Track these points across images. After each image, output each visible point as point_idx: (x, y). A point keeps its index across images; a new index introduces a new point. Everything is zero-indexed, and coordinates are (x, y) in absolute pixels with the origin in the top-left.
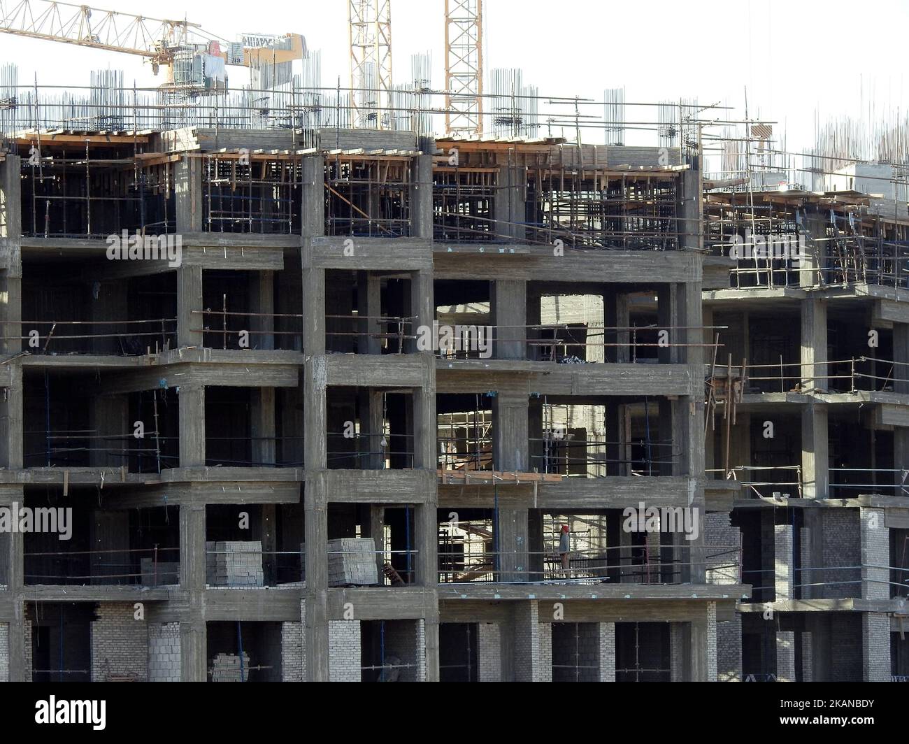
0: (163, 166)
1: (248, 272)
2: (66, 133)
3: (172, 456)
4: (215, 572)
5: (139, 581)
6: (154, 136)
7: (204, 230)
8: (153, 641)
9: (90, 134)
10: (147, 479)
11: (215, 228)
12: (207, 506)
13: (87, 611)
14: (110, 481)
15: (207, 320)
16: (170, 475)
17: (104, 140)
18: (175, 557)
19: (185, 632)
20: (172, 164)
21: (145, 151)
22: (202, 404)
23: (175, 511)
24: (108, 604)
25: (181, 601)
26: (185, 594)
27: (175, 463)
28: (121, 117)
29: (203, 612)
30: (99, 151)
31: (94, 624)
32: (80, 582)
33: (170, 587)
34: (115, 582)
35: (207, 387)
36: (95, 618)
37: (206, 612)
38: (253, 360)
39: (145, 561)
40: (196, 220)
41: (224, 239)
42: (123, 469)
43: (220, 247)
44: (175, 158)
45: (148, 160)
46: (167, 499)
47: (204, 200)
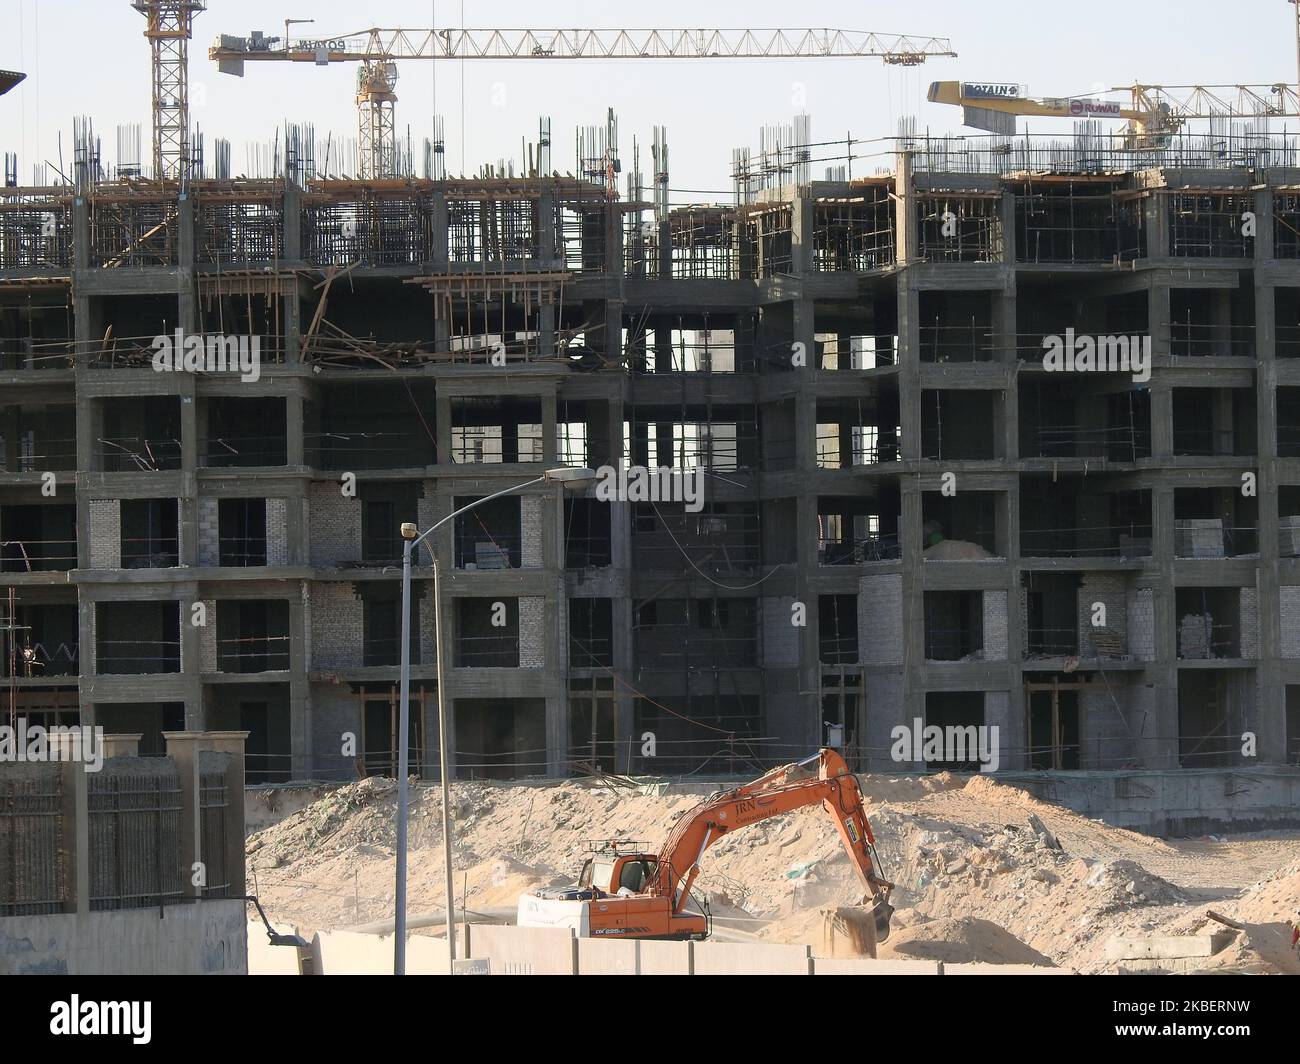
0: (1136, 201)
1: (1209, 290)
2: (1053, 174)
3: (1145, 448)
4: (1182, 545)
5: (1118, 554)
6: (1128, 175)
7: (1171, 255)
8: (1129, 605)
9: (1073, 174)
10: (1124, 467)
11: (1180, 253)
12: (1176, 489)
13: (1074, 579)
14: (1092, 469)
15: (1174, 331)
16: (1144, 463)
17: (1085, 180)
18: (1148, 533)
19: (1156, 597)
20: (1144, 200)
21: (1120, 188)
22: (1171, 403)
23: (1148, 494)
24: (1091, 573)
25: (1153, 571)
26: (1157, 564)
27: (1148, 453)
28: (1100, 160)
29: (1173, 579)
30: (1081, 189)
31: (1080, 590)
32: (1067, 555)
33: (1143, 558)
34: (1097, 554)
35: (1174, 389)
36: (1081, 585)
37: (1175, 580)
38: (1213, 366)
39: (1123, 536)
40: (1164, 247)
41: (1187, 262)
42: (1103, 459)
43: (1184, 270)
44: (1147, 194)
45: (1122, 196)
46: (1143, 484)
47: (1171, 230)
